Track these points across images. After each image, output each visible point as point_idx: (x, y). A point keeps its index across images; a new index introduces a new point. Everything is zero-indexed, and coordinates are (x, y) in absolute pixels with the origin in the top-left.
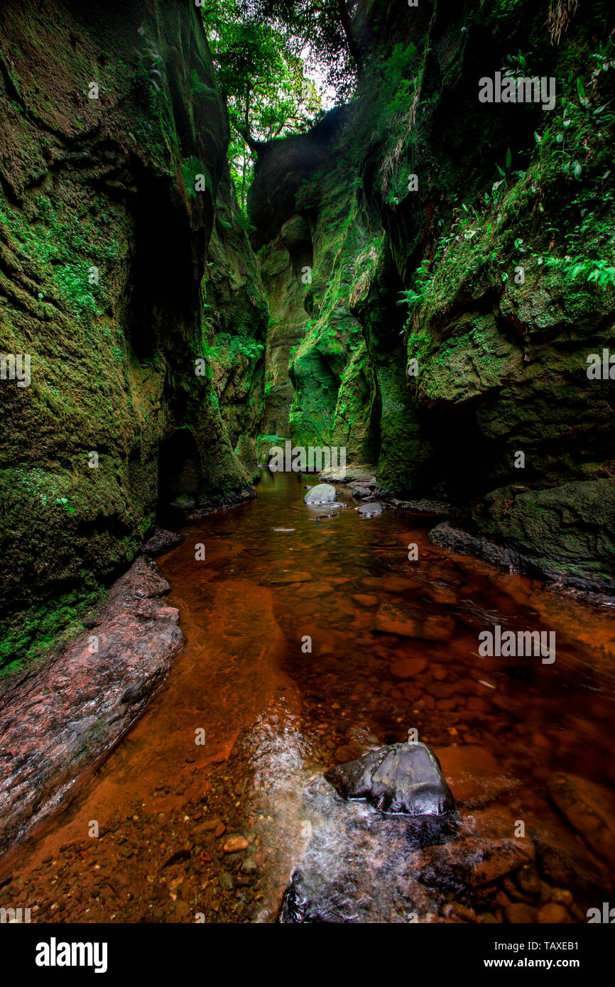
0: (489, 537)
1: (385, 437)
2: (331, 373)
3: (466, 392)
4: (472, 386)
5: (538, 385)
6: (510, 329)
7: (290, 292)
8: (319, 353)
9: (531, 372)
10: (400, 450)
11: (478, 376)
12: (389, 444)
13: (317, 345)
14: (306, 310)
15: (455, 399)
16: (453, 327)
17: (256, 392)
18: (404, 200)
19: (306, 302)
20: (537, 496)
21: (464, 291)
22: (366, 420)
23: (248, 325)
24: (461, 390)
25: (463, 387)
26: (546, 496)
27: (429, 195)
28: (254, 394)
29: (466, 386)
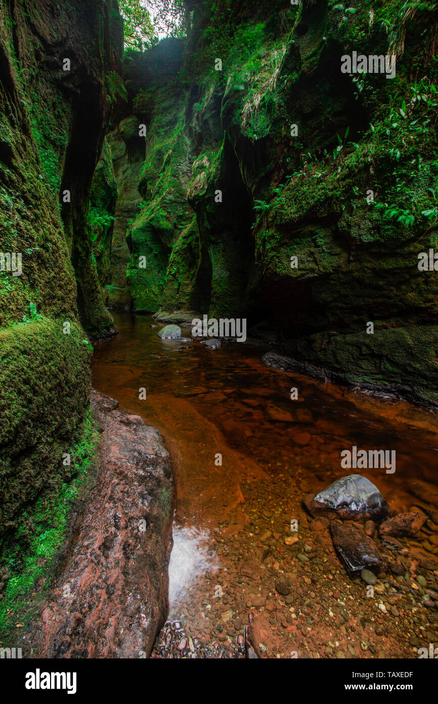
0: (310, 361)
1: (215, 293)
2: (161, 242)
3: (308, 273)
4: (312, 270)
5: (356, 274)
6: (342, 239)
7: (126, 175)
8: (152, 226)
9: (352, 266)
10: (226, 303)
11: (317, 265)
12: (218, 298)
13: (150, 220)
14: (140, 192)
15: (298, 277)
16: (300, 232)
17: (107, 253)
18: (262, 138)
19: (140, 187)
20: (344, 338)
21: (313, 210)
22: (191, 279)
23: (103, 200)
24: (304, 272)
25: (305, 270)
26: (349, 338)
27: (282, 140)
28: (105, 254)
29: (307, 270)
